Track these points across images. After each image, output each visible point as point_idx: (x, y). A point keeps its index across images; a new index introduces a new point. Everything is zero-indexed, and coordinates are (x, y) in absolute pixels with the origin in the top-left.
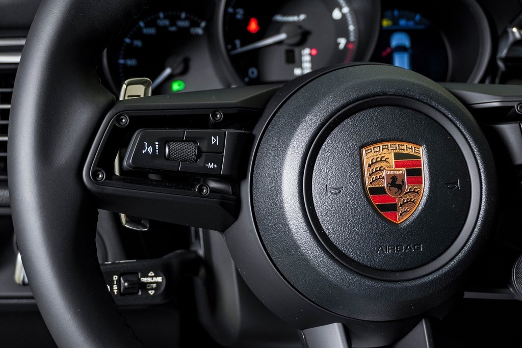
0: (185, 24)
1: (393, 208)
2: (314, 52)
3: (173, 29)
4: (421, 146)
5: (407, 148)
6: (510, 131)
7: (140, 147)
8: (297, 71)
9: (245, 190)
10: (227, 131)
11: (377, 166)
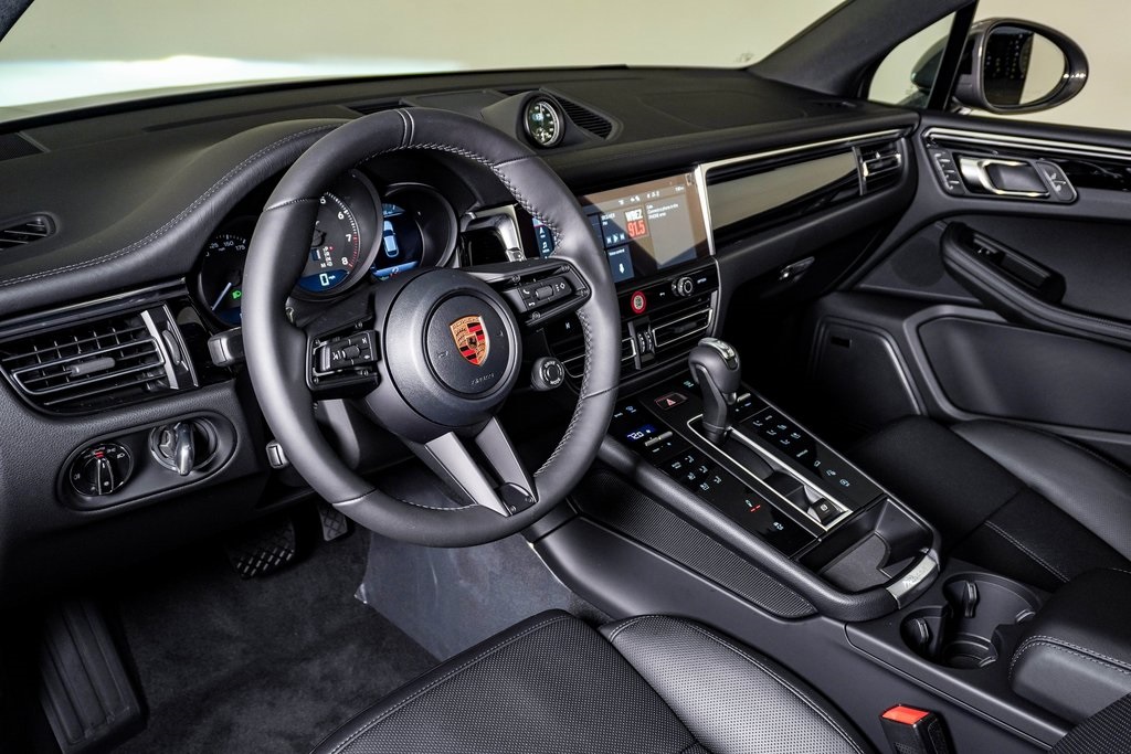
0: (231, 244)
1: (474, 356)
2: (331, 248)
3: (223, 249)
4: (479, 316)
5: (473, 319)
6: (514, 294)
7: (332, 356)
8: (323, 265)
9: (382, 367)
10: (368, 333)
11: (461, 334)
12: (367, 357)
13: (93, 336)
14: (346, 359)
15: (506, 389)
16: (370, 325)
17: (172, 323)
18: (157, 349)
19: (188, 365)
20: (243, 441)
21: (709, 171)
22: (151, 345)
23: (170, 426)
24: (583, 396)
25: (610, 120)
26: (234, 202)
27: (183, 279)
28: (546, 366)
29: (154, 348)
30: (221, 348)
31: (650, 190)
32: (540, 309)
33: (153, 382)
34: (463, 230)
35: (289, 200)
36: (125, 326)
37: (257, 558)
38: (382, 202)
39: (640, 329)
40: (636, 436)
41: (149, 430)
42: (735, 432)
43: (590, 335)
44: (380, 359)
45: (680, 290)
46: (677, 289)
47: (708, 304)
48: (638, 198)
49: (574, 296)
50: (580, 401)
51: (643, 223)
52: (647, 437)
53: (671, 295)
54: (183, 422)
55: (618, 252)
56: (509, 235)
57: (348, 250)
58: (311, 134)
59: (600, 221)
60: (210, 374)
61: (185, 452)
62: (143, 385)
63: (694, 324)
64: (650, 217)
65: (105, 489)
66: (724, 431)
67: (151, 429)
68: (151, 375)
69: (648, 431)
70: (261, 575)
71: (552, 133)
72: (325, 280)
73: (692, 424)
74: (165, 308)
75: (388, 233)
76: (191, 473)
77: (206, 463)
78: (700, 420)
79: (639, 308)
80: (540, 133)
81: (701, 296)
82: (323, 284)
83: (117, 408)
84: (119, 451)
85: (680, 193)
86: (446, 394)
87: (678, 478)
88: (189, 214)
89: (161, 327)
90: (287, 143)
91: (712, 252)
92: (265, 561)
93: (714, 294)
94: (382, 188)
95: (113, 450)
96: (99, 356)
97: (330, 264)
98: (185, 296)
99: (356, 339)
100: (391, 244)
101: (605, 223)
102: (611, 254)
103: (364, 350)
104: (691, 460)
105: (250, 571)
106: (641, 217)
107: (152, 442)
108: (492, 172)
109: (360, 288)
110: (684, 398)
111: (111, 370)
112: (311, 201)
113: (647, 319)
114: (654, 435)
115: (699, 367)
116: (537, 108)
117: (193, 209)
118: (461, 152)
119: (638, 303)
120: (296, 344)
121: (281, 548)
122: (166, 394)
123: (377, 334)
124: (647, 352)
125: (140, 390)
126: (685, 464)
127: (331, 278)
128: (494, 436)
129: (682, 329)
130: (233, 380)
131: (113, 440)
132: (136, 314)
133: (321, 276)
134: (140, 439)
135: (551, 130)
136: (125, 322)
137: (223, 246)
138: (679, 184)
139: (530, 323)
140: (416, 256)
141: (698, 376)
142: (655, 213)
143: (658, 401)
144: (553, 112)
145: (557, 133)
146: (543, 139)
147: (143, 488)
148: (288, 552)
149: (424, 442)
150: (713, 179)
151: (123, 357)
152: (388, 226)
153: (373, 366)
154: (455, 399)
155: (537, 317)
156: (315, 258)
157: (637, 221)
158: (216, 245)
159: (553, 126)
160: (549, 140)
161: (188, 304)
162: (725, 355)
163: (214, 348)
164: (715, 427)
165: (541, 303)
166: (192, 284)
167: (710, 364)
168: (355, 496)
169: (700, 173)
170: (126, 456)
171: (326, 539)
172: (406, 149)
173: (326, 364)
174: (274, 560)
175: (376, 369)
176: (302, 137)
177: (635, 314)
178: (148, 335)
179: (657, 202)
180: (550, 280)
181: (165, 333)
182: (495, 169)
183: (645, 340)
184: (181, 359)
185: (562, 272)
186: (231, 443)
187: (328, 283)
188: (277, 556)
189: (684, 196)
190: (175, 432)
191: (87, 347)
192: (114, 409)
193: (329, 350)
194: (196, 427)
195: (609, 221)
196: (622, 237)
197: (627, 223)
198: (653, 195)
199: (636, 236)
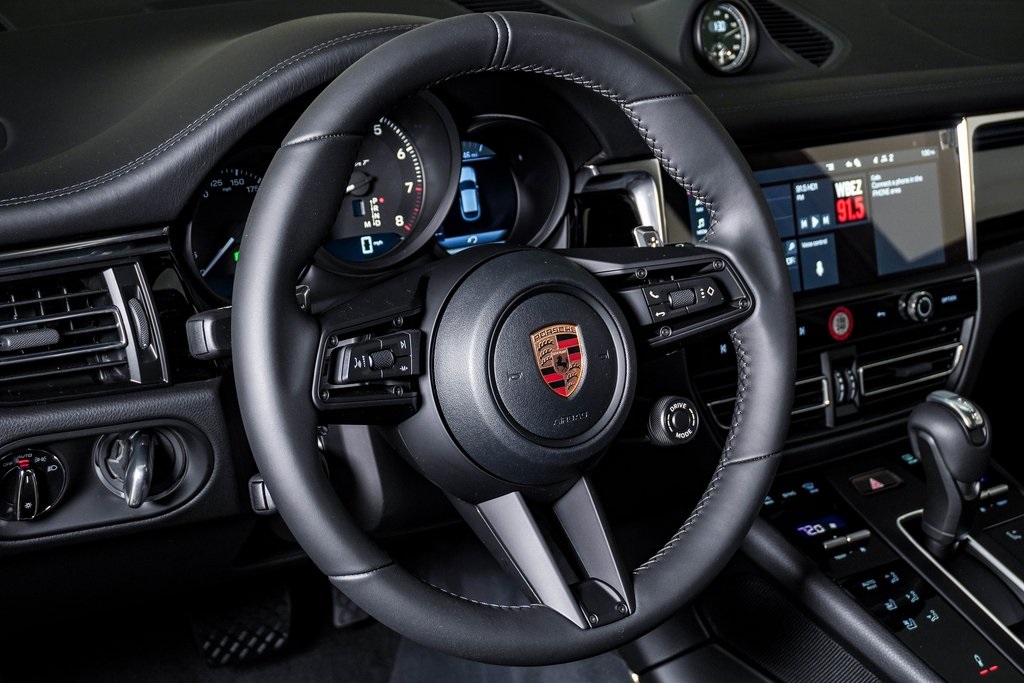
0: (240, 182)
1: (561, 384)
2: (382, 200)
3: (228, 189)
4: (575, 325)
5: (565, 329)
6: (635, 296)
7: (352, 363)
8: (367, 225)
9: (426, 385)
10: (409, 333)
11: (545, 350)
12: (404, 369)
13: (36, 297)
14: (373, 368)
15: (603, 439)
16: (415, 322)
17: (143, 290)
18: (119, 324)
19: (157, 351)
20: (222, 468)
21: (981, 129)
22: (111, 318)
23: (124, 435)
24: (725, 461)
25: (832, 37)
26: (247, 126)
27: (165, 229)
28: (672, 409)
29: (115, 323)
30: (203, 333)
31: (879, 152)
32: (673, 323)
33: (108, 369)
34: (578, 190)
35: (317, 134)
36: (81, 287)
37: (233, 639)
38: (462, 140)
39: (839, 366)
40: (813, 530)
41: (94, 437)
42: (974, 544)
43: (748, 370)
44: (423, 372)
45: (912, 311)
46: (906, 309)
47: (957, 337)
48: (857, 163)
49: (728, 309)
50: (720, 469)
51: (863, 202)
52: (829, 535)
53: (897, 318)
54: (143, 431)
55: (817, 243)
56: (648, 203)
57: (405, 205)
58: (367, 37)
59: (794, 194)
60: (185, 367)
61: (138, 475)
62: (94, 373)
63: (928, 366)
64: (875, 193)
65: (26, 513)
66: (955, 540)
67: (96, 436)
68: (106, 360)
69: (833, 526)
70: (236, 664)
71: (736, 53)
72: (368, 246)
73: (903, 523)
74: (137, 267)
75: (468, 185)
76: (145, 504)
77: (164, 494)
78: (917, 518)
79: (841, 332)
80: (718, 51)
81: (946, 324)
82: (365, 252)
83: (55, 402)
84: (51, 462)
85: (928, 160)
86: (513, 436)
87: (869, 606)
88: (183, 139)
89: (128, 294)
90: (331, 47)
91: (971, 256)
92: (243, 645)
93: (969, 322)
94: (463, 118)
95: (43, 459)
96: (41, 326)
97: (377, 223)
98: (165, 253)
99: (390, 342)
100: (470, 202)
101: (800, 198)
102: (805, 245)
103: (401, 357)
104: (895, 580)
105: (221, 655)
106: (861, 192)
107: (98, 453)
108: (623, 113)
109: (416, 263)
110: (898, 480)
111: (53, 347)
112: (348, 137)
113: (852, 351)
114: (841, 532)
115: (923, 435)
116: (717, 13)
117: (190, 133)
118: (578, 80)
119: (840, 325)
120: (304, 340)
121: (269, 629)
122: (122, 389)
123: (424, 336)
124: (847, 401)
125: (88, 379)
126: (884, 585)
127: (375, 243)
128: (581, 506)
129: (908, 372)
130: (218, 379)
131: (45, 445)
132: (98, 273)
133: (363, 239)
134: (81, 448)
135: (736, 47)
136: (82, 281)
137: (229, 184)
138: (928, 146)
139: (654, 342)
140: (506, 224)
141: (920, 449)
142: (882, 188)
143: (856, 479)
144: (741, 20)
145: (744, 53)
146: (722, 61)
147: (78, 517)
148: (278, 635)
149: (476, 502)
150: (984, 141)
151: (73, 331)
152: (467, 174)
153: (412, 383)
154: (525, 444)
155: (667, 334)
156: (357, 213)
157: (852, 198)
158: (219, 182)
159: (738, 42)
160: (728, 62)
161: (169, 264)
162: (967, 422)
163: (194, 332)
164: (942, 532)
165: (674, 313)
166: (177, 237)
167: (942, 432)
168: (360, 569)
169: (964, 131)
170: (59, 469)
171: (338, 623)
172: (497, 71)
173: (343, 374)
174: (257, 645)
175: (417, 388)
176: (353, 41)
177: (834, 341)
178: (110, 303)
179: (888, 172)
180: (692, 281)
181: (133, 303)
182: (627, 108)
183: (846, 383)
184: (150, 342)
185: (713, 270)
186: (205, 470)
187: (371, 251)
188: (261, 640)
189: (934, 167)
190: (129, 443)
191: (25, 312)
192: (49, 402)
193: (349, 353)
194: (159, 439)
195: (807, 194)
196: (826, 220)
197: (836, 199)
198: (884, 159)
199: (848, 221)
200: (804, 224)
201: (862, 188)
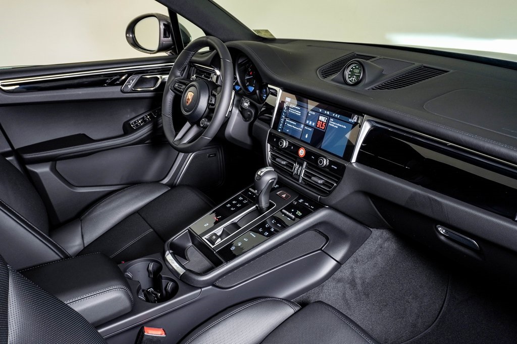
31: (336, 113)
48: (328, 113)
55: (309, 129)
59: (308, 113)
64: (330, 124)
80: (353, 78)
91: (353, 161)
102: (306, 128)
106: (325, 122)
142: (333, 124)
146: (353, 81)
157: (323, 122)
179: (336, 120)
195: (311, 114)
196: (313, 124)
197: (318, 120)
198: (336, 116)
199: (319, 127)
200: (308, 122)
201: (327, 121)
